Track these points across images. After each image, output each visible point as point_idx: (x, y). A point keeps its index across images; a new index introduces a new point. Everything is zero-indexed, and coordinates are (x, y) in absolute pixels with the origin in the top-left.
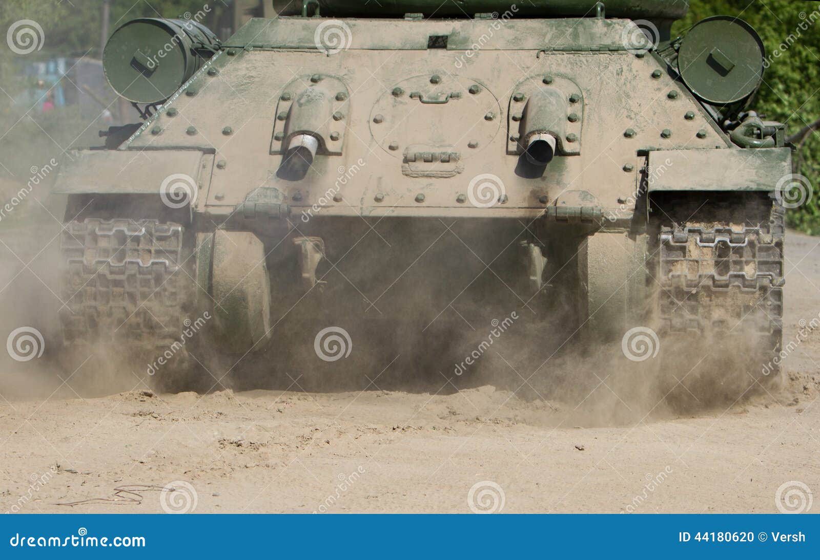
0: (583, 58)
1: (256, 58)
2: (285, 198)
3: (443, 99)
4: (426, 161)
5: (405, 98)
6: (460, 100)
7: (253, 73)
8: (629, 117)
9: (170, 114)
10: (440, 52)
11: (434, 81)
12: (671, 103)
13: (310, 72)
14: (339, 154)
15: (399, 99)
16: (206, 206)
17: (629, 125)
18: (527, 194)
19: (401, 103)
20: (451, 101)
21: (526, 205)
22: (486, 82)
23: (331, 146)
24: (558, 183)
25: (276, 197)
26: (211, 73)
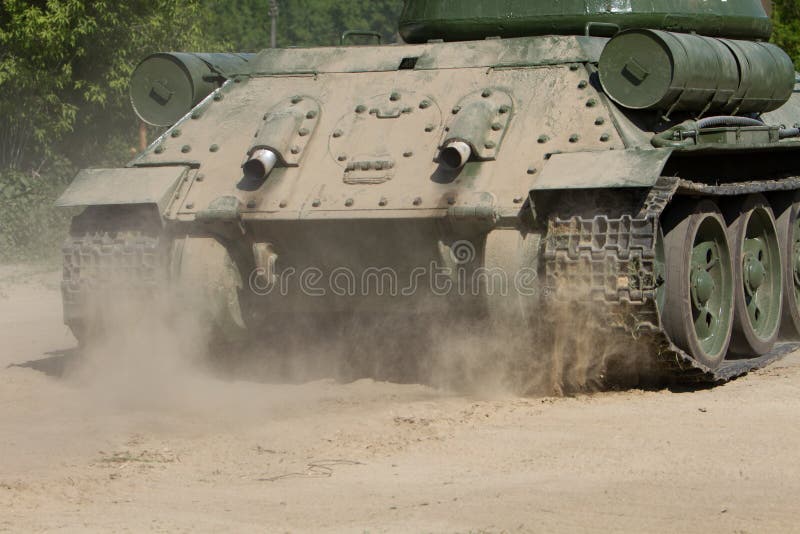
0: (525, 72)
1: (257, 83)
2: (240, 204)
3: (396, 114)
4: (364, 169)
5: (366, 114)
6: (411, 114)
7: (251, 97)
8: (548, 124)
9: (173, 136)
10: (408, 72)
11: (393, 99)
12: (588, 110)
13: (294, 94)
14: (296, 166)
15: (360, 115)
16: (178, 214)
17: (545, 130)
18: (440, 196)
19: (361, 119)
20: (402, 116)
21: (436, 206)
22: (436, 97)
23: (290, 158)
24: (469, 187)
25: (233, 205)
26: (216, 99)
